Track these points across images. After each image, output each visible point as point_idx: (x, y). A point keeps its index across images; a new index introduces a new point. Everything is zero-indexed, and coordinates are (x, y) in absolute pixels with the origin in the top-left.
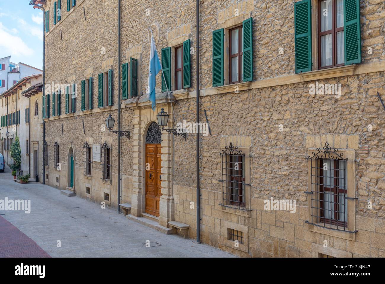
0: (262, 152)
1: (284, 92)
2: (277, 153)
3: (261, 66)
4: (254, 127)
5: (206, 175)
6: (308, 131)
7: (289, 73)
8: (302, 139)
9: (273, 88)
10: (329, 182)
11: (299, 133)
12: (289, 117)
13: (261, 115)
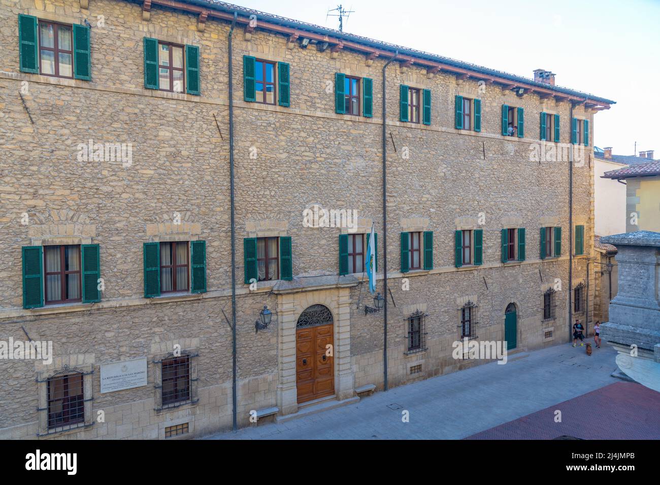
0: (434, 311)
1: (446, 276)
2: (442, 310)
3: (435, 261)
4: (428, 297)
5: (390, 338)
6: (458, 295)
7: (449, 266)
8: (455, 300)
9: (440, 274)
10: (467, 318)
11: (454, 297)
12: (449, 289)
13: (433, 289)
